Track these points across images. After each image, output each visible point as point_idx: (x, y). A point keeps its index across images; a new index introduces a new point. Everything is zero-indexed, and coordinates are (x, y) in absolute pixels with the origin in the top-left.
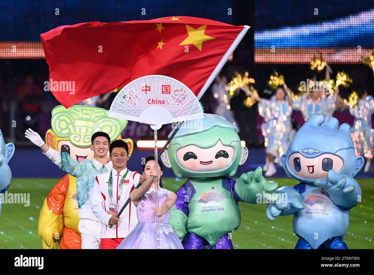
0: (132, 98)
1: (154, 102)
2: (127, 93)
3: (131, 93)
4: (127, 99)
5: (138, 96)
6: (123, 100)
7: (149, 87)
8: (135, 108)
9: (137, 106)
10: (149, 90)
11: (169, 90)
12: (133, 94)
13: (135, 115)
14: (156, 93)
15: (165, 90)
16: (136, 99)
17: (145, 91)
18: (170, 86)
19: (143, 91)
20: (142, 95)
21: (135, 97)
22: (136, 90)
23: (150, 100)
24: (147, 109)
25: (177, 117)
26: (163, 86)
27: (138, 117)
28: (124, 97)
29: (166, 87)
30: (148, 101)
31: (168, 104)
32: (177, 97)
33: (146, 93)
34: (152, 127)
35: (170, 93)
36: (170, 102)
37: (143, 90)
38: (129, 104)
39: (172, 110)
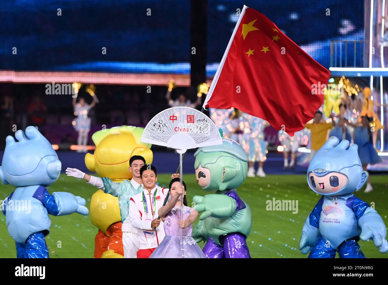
0: (161, 126)
1: (179, 129)
2: (157, 122)
3: (161, 122)
4: (157, 127)
5: (167, 125)
6: (154, 128)
7: (176, 117)
8: (164, 134)
9: (165, 133)
10: (176, 120)
11: (193, 120)
12: (162, 123)
15: (190, 120)
16: (165, 127)
17: (172, 120)
18: (194, 116)
19: (171, 121)
20: (169, 123)
21: (164, 125)
22: (165, 119)
23: (177, 128)
24: (174, 136)
25: (199, 143)
26: (188, 116)
27: (166, 143)
28: (154, 125)
29: (191, 117)
30: (175, 129)
31: (192, 132)
32: (200, 126)
33: (173, 122)
34: (178, 151)
35: (193, 122)
36: (194, 130)
37: (170, 119)
38: (159, 131)
39: (195, 137)
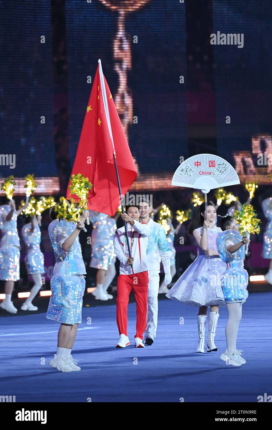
0: (188, 171)
1: (203, 173)
2: (184, 168)
3: (187, 168)
4: (184, 172)
5: (192, 170)
6: (182, 173)
7: (200, 163)
8: (191, 178)
9: (192, 176)
10: (200, 165)
11: (214, 165)
12: (188, 168)
13: (190, 183)
14: (205, 167)
15: (211, 165)
16: (191, 172)
17: (197, 166)
18: (215, 161)
19: (196, 166)
20: (195, 169)
21: (190, 170)
22: (191, 165)
23: (201, 172)
24: (199, 178)
25: (221, 184)
26: (210, 161)
27: (193, 184)
28: (182, 171)
29: (212, 162)
30: (199, 173)
31: (214, 174)
32: (220, 169)
33: (198, 167)
34: (203, 191)
35: (215, 167)
36: (215, 173)
37: (195, 165)
38: (186, 176)
39: (217, 179)
